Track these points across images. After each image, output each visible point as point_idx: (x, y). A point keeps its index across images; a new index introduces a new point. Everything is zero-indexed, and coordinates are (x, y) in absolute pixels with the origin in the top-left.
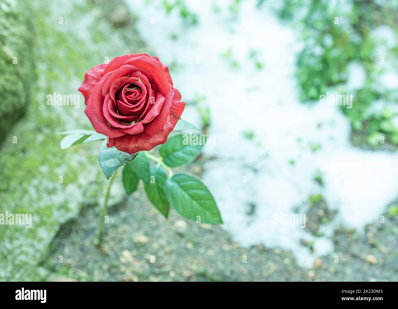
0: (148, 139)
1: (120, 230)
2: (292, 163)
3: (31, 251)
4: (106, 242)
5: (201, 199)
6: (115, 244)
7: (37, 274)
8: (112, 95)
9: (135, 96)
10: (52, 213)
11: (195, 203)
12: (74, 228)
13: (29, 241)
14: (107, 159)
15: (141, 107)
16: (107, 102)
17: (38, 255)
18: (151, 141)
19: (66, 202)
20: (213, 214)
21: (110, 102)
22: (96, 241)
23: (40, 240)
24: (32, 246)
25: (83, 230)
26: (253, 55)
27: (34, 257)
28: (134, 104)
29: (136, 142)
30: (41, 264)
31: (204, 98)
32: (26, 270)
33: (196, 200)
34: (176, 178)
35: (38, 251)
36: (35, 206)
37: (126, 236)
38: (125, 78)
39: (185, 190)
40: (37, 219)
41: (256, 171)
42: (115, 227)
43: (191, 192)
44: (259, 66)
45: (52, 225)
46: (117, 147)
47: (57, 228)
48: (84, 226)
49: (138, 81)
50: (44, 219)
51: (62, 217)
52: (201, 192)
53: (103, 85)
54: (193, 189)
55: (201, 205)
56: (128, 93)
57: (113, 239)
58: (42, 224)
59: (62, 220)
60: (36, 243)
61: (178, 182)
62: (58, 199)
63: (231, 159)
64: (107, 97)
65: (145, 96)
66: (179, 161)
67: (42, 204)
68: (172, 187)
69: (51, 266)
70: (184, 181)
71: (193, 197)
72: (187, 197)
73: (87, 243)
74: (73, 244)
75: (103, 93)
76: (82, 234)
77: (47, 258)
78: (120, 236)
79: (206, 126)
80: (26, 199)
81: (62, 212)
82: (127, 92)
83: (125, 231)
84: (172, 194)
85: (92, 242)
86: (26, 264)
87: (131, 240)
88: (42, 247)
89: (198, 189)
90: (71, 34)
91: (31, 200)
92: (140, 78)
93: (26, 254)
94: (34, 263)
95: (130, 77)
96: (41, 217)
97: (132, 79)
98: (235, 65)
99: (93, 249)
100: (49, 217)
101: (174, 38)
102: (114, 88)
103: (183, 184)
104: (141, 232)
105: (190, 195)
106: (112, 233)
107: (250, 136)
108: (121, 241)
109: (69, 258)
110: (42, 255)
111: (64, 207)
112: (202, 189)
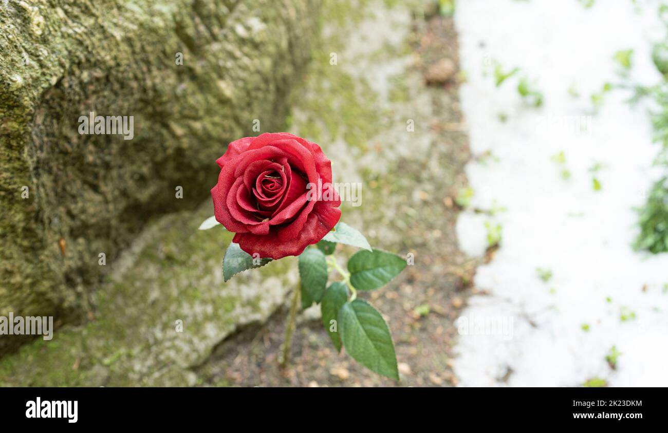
0: (278, 246)
1: (320, 354)
2: (586, 328)
3: (186, 348)
4: (294, 363)
5: (377, 340)
6: (305, 370)
7: (183, 379)
8: (245, 178)
9: (271, 187)
10: (233, 307)
11: (370, 343)
12: (259, 334)
13: (188, 335)
14: (234, 257)
15: (275, 203)
16: (238, 186)
17: (194, 356)
18: (282, 248)
19: (258, 298)
20: (388, 363)
21: (241, 187)
22: (281, 360)
23: (204, 338)
24: (190, 342)
25: (271, 340)
26: (596, 168)
27: (187, 356)
28: (269, 198)
29: (262, 245)
30: (194, 368)
31: (504, 210)
32: (170, 371)
33: (372, 340)
34: (356, 305)
35: (195, 350)
36: (214, 293)
37: (323, 363)
38: (266, 162)
39: (362, 323)
40: (209, 309)
41: (533, 325)
42: (314, 347)
43: (368, 327)
44: (597, 185)
45: (227, 323)
46: (240, 245)
47: (232, 328)
48: (274, 336)
49: (282, 170)
50: (221, 312)
51: (244, 316)
52: (379, 331)
53: (237, 164)
54: (370, 324)
55: (376, 346)
56: (265, 182)
57: (305, 363)
58: (214, 317)
59: (243, 320)
60: (196, 340)
61: (356, 311)
62: (248, 292)
63: (509, 301)
64: (238, 180)
65: (283, 190)
66: (366, 284)
67: (224, 293)
68: (348, 314)
69: (208, 374)
70: (363, 311)
71: (369, 334)
72: (362, 332)
73: (270, 358)
74: (250, 354)
75: (236, 173)
76: (267, 344)
77: (206, 362)
78: (316, 361)
79: (493, 247)
80: (205, 281)
81: (248, 309)
82: (264, 180)
83: (325, 357)
84: (346, 324)
85: (276, 359)
86: (174, 362)
87: (327, 370)
88: (203, 347)
89: (376, 326)
90: (363, 81)
91: (211, 284)
92: (285, 167)
93: (178, 350)
94: (185, 365)
95: (273, 162)
96: (216, 309)
97: (275, 166)
98: (566, 175)
99: (274, 368)
100: (227, 311)
101: (503, 118)
102: (250, 171)
103: (361, 314)
104: (346, 364)
105: (366, 331)
106: (307, 355)
107: (545, 277)
108: (315, 368)
109: (237, 370)
110: (199, 357)
111: (253, 304)
112: (381, 328)
